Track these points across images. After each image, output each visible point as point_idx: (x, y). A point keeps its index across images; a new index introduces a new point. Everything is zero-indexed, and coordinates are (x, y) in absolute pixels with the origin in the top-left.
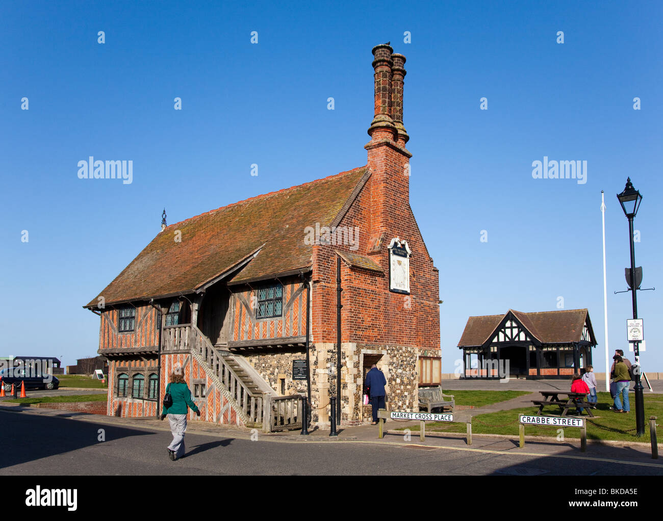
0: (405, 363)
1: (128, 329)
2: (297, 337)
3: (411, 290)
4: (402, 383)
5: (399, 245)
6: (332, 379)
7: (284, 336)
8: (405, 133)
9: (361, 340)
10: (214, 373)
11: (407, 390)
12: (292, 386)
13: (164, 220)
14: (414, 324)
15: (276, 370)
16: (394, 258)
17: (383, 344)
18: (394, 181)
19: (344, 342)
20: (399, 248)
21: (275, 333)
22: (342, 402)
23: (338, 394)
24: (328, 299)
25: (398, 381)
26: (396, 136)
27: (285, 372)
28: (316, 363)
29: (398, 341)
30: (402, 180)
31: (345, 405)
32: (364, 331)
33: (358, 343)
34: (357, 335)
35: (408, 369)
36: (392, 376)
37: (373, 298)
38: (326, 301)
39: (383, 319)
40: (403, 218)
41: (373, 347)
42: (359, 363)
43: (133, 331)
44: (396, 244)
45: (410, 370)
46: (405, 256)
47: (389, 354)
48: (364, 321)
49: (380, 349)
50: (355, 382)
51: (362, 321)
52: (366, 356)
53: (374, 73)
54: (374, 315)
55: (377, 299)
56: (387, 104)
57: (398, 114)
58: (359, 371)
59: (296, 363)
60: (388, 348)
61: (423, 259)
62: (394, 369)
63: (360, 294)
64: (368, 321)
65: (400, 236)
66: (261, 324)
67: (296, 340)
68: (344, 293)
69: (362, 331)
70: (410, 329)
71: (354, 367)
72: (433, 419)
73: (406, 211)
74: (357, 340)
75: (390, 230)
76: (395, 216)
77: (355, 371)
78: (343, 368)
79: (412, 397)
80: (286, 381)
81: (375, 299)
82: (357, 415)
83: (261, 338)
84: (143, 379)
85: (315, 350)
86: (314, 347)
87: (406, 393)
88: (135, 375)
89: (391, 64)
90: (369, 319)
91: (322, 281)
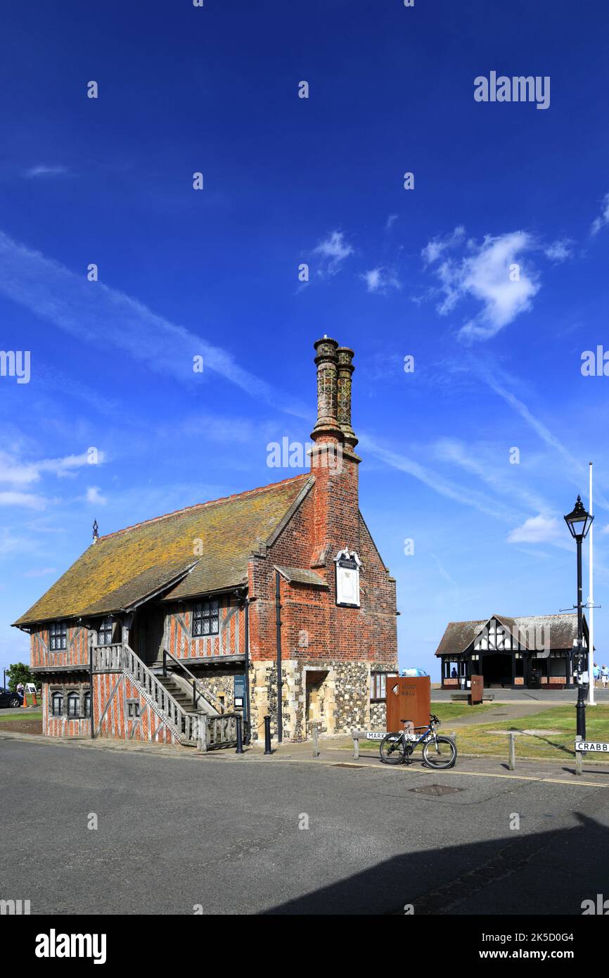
0: (355, 678)
1: (59, 647)
2: (235, 656)
4: (352, 698)
6: (272, 697)
7: (221, 654)
8: (353, 436)
9: (304, 657)
10: (147, 692)
11: (355, 705)
12: (231, 704)
13: (96, 531)
14: (365, 639)
15: (215, 688)
16: (341, 572)
18: (340, 490)
19: (284, 660)
20: (348, 560)
21: (212, 651)
22: (283, 720)
23: (279, 711)
24: (266, 617)
26: (342, 439)
27: (224, 690)
29: (346, 656)
30: (350, 488)
31: (287, 722)
34: (298, 652)
35: (358, 685)
36: (339, 692)
37: (316, 614)
38: (264, 619)
39: (329, 634)
40: (352, 528)
41: (317, 664)
42: (301, 680)
43: (65, 649)
44: (343, 556)
45: (360, 686)
46: (354, 568)
49: (325, 665)
52: (308, 672)
54: (317, 631)
55: (321, 614)
56: (331, 406)
57: (345, 414)
58: (301, 688)
60: (334, 664)
61: (377, 569)
62: (341, 686)
64: (311, 638)
65: (348, 547)
66: (197, 642)
67: (234, 659)
68: (283, 609)
70: (360, 643)
73: (355, 521)
74: (298, 657)
75: (337, 542)
76: (342, 526)
77: (297, 688)
78: (285, 686)
79: (364, 713)
80: (226, 699)
81: (319, 614)
82: (300, 732)
83: (198, 656)
84: (78, 698)
85: (253, 668)
86: (252, 665)
87: (356, 709)
88: (69, 694)
90: (312, 635)
91: (259, 598)
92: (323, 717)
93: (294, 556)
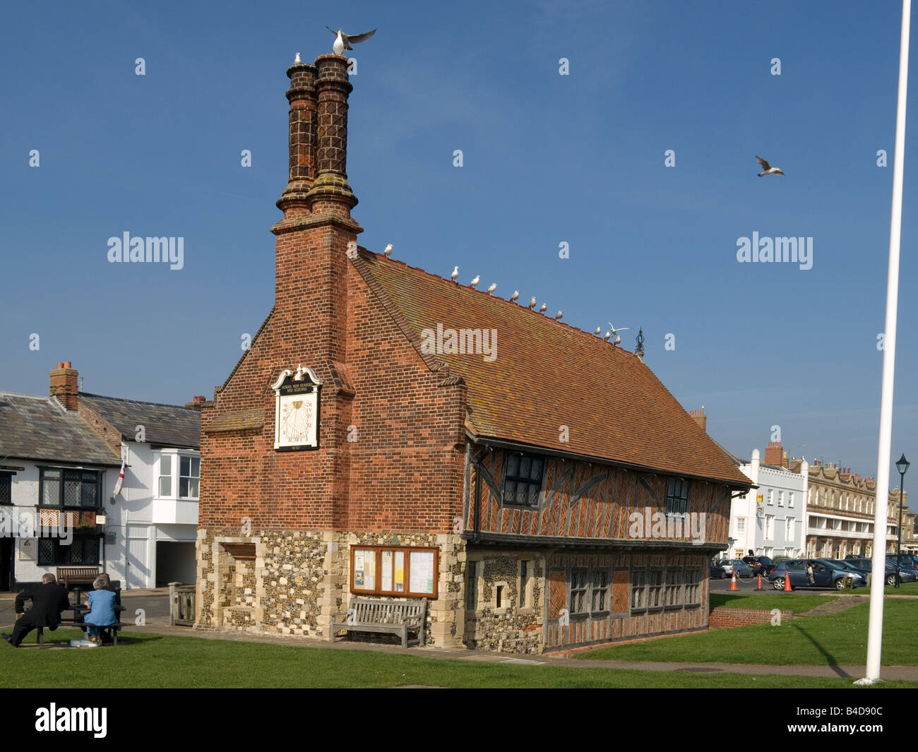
0: (299, 555)
3: (319, 443)
4: (292, 584)
5: (296, 378)
11: (302, 596)
14: (327, 496)
17: (256, 528)
29: (289, 523)
32: (226, 513)
33: (210, 528)
35: (304, 565)
36: (271, 573)
37: (242, 468)
39: (261, 493)
44: (288, 378)
45: (310, 567)
46: (309, 390)
47: (265, 542)
48: (226, 500)
50: (205, 578)
51: (222, 500)
54: (243, 490)
55: (249, 467)
60: (263, 534)
62: (274, 565)
63: (221, 465)
64: (233, 500)
69: (221, 513)
71: (204, 560)
81: (246, 468)
82: (208, 619)
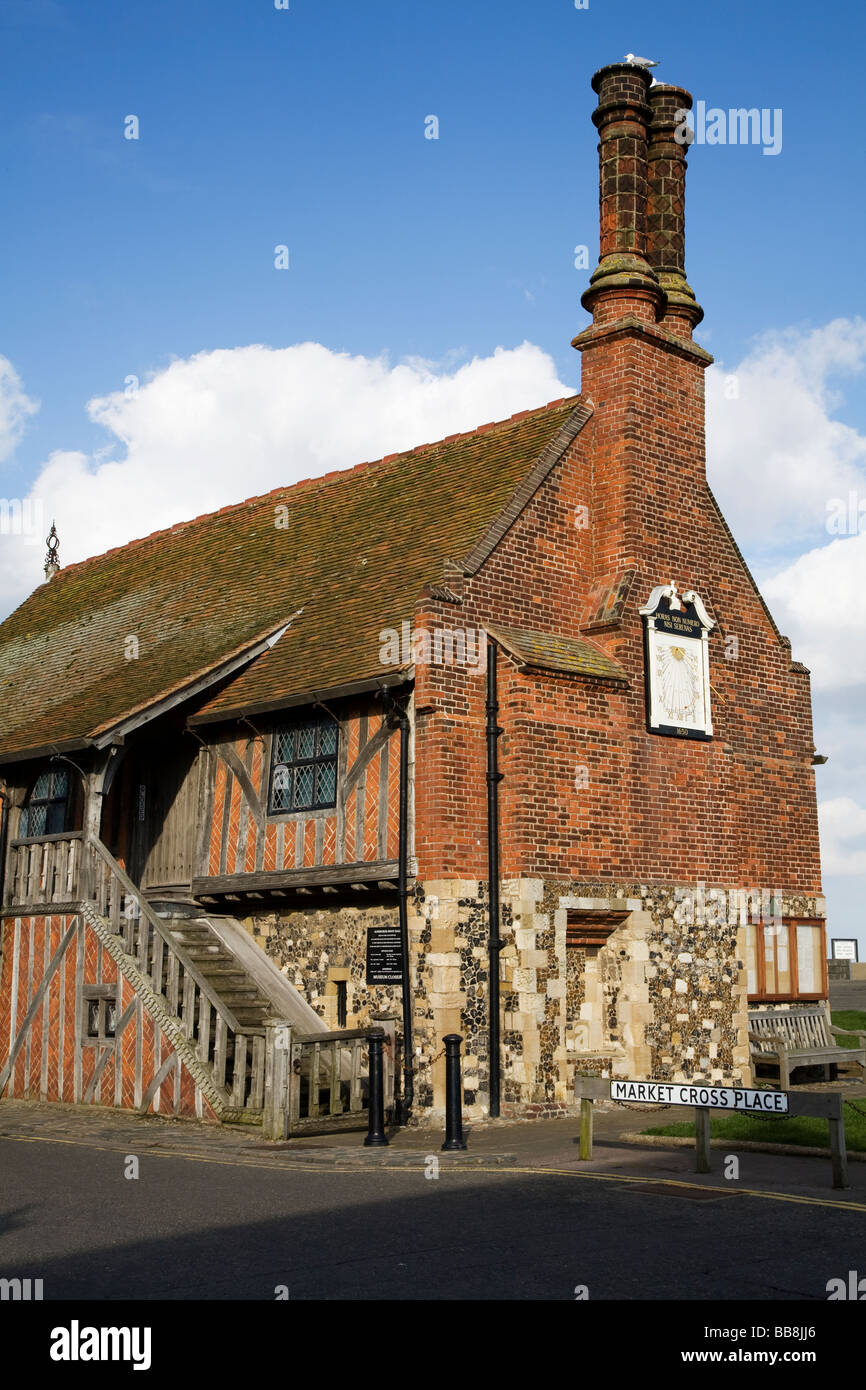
0: (702, 934)
2: (376, 864)
3: (716, 727)
4: (694, 992)
5: (676, 605)
6: (473, 982)
7: (340, 860)
8: (689, 300)
9: (561, 870)
10: (139, 967)
11: (710, 1014)
12: (365, 1003)
13: (53, 552)
14: (728, 825)
15: (324, 957)
16: (658, 641)
17: (630, 882)
18: (657, 432)
19: (507, 877)
20: (675, 613)
21: (317, 853)
22: (505, 1049)
23: (491, 1024)
24: (459, 758)
25: (681, 986)
26: (662, 307)
27: (347, 962)
28: (426, 937)
29: (678, 872)
30: (682, 428)
31: (513, 1057)
32: (568, 844)
33: (548, 877)
34: (544, 856)
35: (711, 953)
36: (660, 972)
37: (594, 753)
38: (453, 764)
39: (630, 810)
40: (690, 531)
41: (596, 891)
42: (553, 935)
44: (665, 602)
45: (718, 956)
46: (696, 634)
47: (650, 908)
48: (568, 817)
49: (620, 894)
50: (541, 990)
51: (561, 816)
52: (575, 917)
53: (598, 140)
54: (599, 800)
55: (608, 755)
56: (633, 226)
57: (670, 248)
58: (553, 958)
59: (376, 936)
60: (644, 893)
61: (759, 640)
62: (665, 954)
63: (555, 741)
64: (582, 818)
65: (678, 578)
66: (280, 829)
67: (374, 873)
68: (506, 739)
69: (561, 844)
70: (717, 836)
71: (538, 948)
72: (731, 1104)
73: (696, 511)
74: (546, 869)
75: (648, 565)
76: (662, 525)
77: (541, 959)
78: (507, 951)
79: (729, 1035)
80: (350, 988)
81: (602, 755)
82: (550, 1085)
83: (280, 866)
85: (423, 900)
86: (420, 891)
89: (645, 115)
90: (584, 811)
91: (442, 709)
92: (616, 1044)
93: (537, 600)
